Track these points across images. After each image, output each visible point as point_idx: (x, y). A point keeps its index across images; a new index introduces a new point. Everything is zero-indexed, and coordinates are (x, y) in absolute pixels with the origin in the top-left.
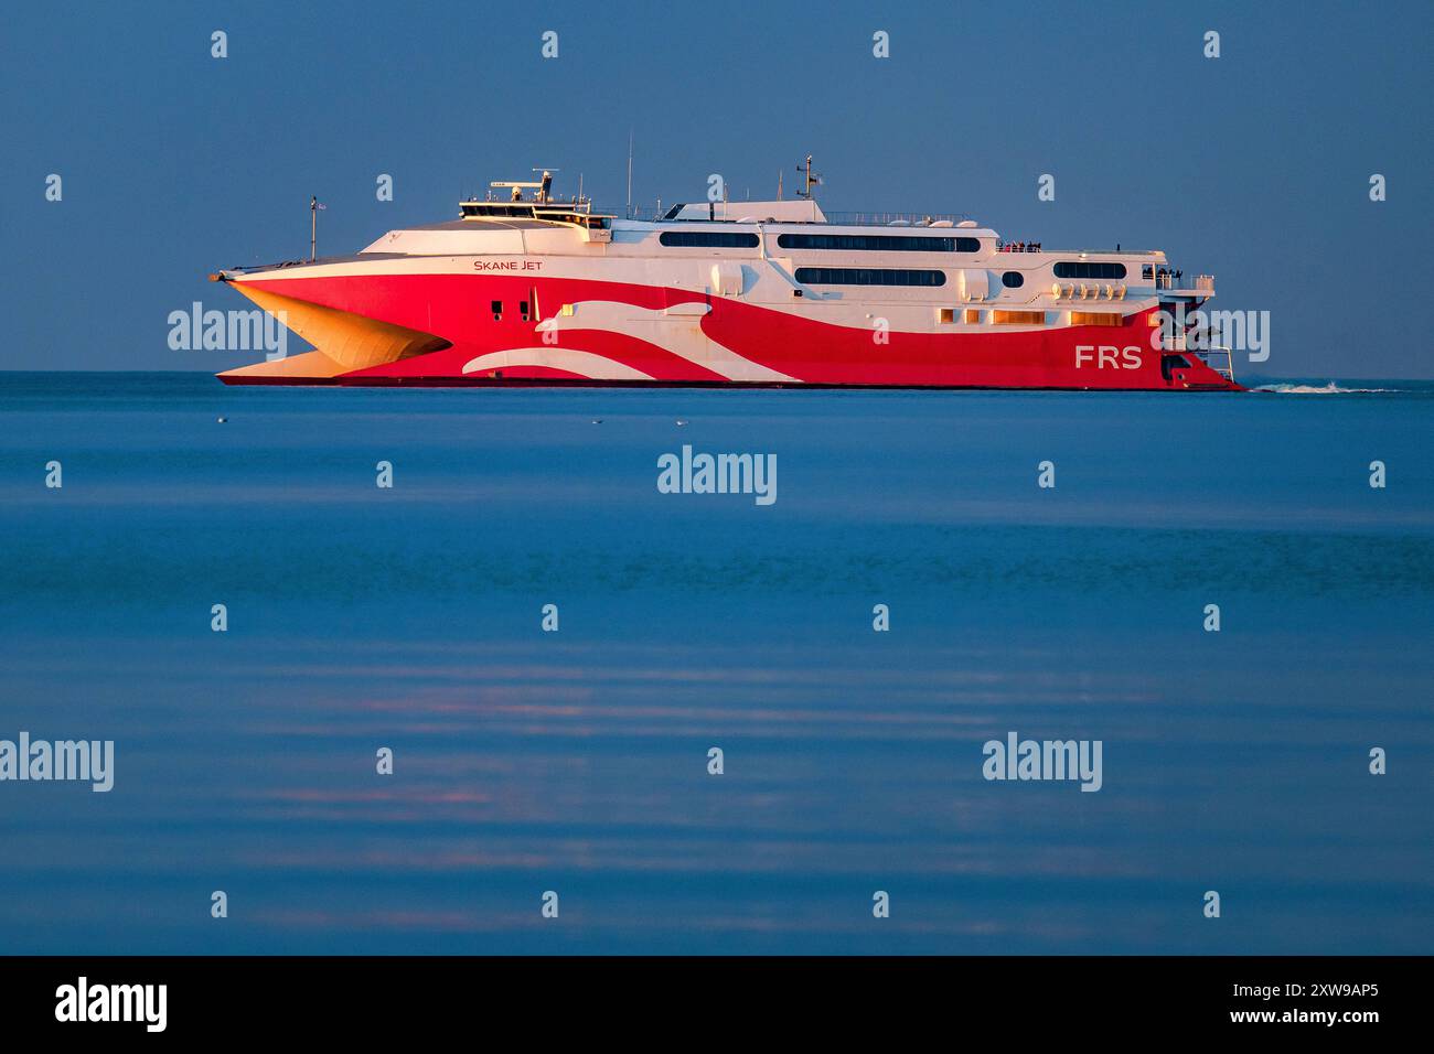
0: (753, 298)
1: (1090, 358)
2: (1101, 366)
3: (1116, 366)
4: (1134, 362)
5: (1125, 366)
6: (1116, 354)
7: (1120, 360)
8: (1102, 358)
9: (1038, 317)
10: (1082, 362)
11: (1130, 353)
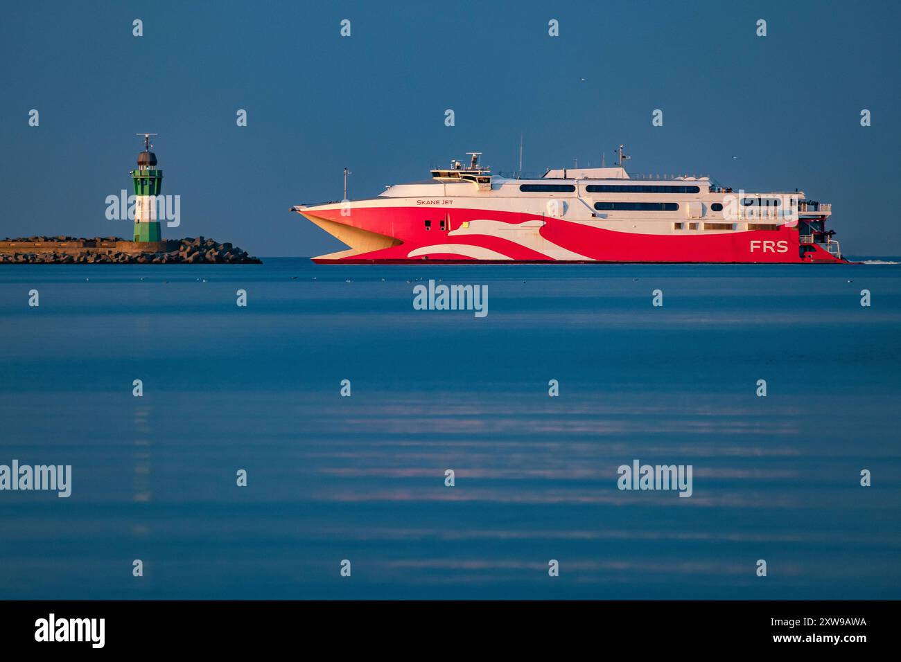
0: (568, 218)
1: (759, 247)
2: (765, 251)
3: (773, 251)
4: (783, 249)
5: (778, 251)
6: (774, 245)
7: (776, 248)
8: (765, 247)
9: (729, 226)
10: (754, 249)
11: (781, 244)
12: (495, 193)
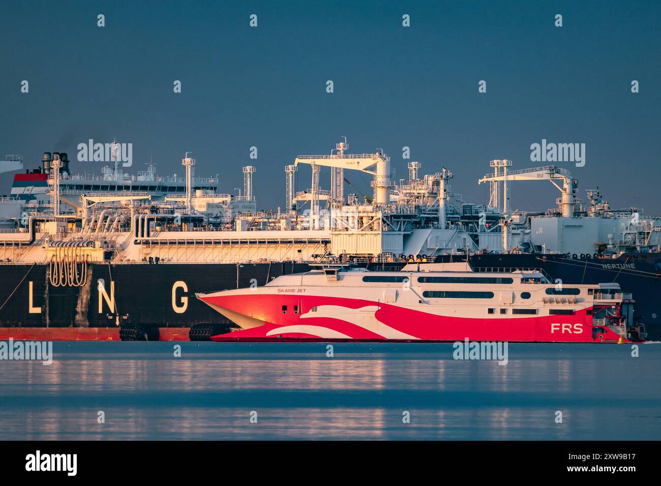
0: (399, 304)
1: (558, 329)
2: (563, 332)
3: (570, 332)
4: (579, 331)
5: (575, 332)
6: (571, 327)
7: (572, 330)
8: (564, 329)
9: (533, 312)
10: (554, 330)
11: (577, 327)
12: (340, 283)
